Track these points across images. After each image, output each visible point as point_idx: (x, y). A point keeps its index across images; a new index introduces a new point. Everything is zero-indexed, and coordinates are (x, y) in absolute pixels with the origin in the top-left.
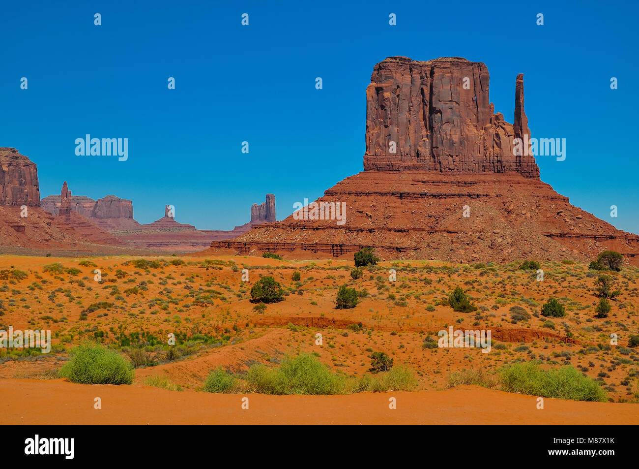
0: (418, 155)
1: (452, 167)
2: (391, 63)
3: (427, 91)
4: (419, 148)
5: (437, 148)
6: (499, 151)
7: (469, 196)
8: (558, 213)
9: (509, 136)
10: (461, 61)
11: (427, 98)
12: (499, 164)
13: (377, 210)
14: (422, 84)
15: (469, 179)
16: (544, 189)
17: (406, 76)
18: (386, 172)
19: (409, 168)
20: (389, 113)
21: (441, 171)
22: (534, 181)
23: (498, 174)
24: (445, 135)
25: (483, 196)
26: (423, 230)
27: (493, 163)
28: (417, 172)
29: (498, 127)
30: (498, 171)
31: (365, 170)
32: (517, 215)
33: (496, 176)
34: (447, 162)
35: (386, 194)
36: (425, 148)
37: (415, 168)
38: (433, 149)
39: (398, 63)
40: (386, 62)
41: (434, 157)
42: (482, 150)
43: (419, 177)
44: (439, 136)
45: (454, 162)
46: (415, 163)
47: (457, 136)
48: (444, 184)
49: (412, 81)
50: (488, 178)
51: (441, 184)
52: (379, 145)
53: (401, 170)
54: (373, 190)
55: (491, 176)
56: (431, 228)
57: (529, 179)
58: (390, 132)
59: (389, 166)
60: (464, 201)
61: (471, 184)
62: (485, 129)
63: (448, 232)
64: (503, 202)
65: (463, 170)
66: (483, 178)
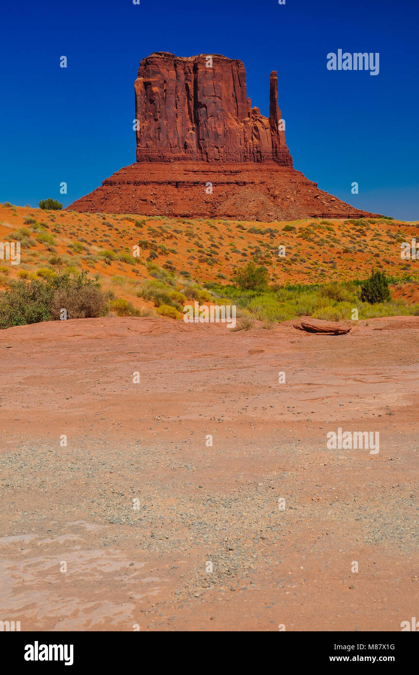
0: (186, 146)
1: (217, 157)
2: (158, 59)
3: (191, 86)
4: (187, 141)
5: (204, 140)
6: (258, 143)
7: (237, 183)
8: (315, 197)
9: (266, 129)
10: (221, 58)
11: (192, 93)
12: (259, 154)
13: (158, 198)
14: (186, 79)
15: (234, 168)
16: (298, 176)
17: (172, 72)
18: (158, 163)
19: (178, 159)
20: (158, 106)
21: (208, 161)
22: (289, 169)
23: (258, 163)
24: (210, 128)
25: (249, 183)
26: (205, 215)
27: (253, 153)
28: (186, 162)
29: (256, 120)
30: (258, 161)
31: (138, 161)
32: (283, 199)
33: (256, 166)
34: (213, 153)
35: (163, 183)
36: (193, 140)
37: (184, 159)
38: (200, 141)
39: (163, 58)
40: (152, 58)
41: (200, 148)
42: (243, 142)
43: (189, 167)
44: (204, 129)
45: (219, 152)
46: (184, 154)
47: (221, 129)
48: (213, 173)
49: (177, 76)
50: (250, 167)
51: (210, 173)
52: (150, 138)
53: (172, 161)
54: (150, 180)
55: (252, 166)
56: (212, 213)
57: (285, 168)
58: (159, 124)
59: (160, 157)
60: (234, 188)
61: (236, 172)
62: (245, 122)
63: (227, 216)
64: (268, 189)
65: (227, 160)
66: (245, 167)
